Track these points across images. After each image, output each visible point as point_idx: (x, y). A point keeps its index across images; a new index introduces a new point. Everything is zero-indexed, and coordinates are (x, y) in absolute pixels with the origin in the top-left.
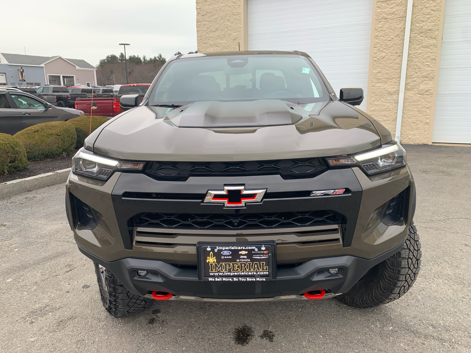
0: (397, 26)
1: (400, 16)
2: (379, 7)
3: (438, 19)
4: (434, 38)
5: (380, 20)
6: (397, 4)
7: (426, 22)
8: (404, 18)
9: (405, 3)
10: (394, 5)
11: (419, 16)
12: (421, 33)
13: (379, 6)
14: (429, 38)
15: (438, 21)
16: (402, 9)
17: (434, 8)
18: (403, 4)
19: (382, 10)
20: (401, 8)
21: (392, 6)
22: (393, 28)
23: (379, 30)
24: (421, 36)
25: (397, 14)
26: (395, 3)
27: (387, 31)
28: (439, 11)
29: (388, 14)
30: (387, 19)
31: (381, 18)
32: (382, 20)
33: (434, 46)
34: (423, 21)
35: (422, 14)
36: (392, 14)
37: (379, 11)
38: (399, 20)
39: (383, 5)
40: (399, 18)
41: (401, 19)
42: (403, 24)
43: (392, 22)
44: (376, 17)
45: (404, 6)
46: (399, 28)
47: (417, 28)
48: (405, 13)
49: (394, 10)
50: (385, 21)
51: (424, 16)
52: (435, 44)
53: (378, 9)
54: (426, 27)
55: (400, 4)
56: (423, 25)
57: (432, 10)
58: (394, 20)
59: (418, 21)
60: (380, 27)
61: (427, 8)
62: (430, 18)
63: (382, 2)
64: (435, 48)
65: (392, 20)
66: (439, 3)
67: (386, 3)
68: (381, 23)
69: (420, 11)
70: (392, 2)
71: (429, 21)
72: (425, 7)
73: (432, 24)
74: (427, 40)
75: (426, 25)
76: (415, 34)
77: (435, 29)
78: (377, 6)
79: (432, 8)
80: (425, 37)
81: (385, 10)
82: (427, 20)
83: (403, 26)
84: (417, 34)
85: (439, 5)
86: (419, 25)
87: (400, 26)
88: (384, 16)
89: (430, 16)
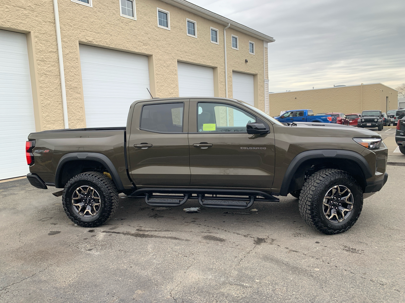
0: (55, 82)
1: (56, 74)
2: (39, 65)
3: (79, 81)
4: (79, 93)
5: (42, 75)
6: (52, 65)
7: (72, 81)
8: (58, 76)
9: (57, 65)
10: (50, 65)
11: (68, 77)
12: (71, 88)
13: (38, 63)
14: (76, 93)
15: (80, 82)
16: (56, 70)
17: (76, 73)
18: (56, 66)
19: (41, 67)
20: (55, 68)
21: (48, 66)
22: (52, 82)
23: (42, 82)
24: (71, 91)
25: (52, 73)
26: (50, 64)
27: (48, 84)
28: (79, 76)
29: (47, 71)
30: (47, 75)
31: (41, 73)
32: (43, 75)
33: (80, 98)
34: (71, 81)
35: (69, 76)
36: (50, 72)
37: (39, 67)
38: (55, 77)
39: (42, 63)
40: (55, 76)
41: (56, 76)
42: (58, 81)
43: (50, 78)
44: (38, 71)
45: (57, 67)
46: (56, 83)
47: (68, 85)
48: (59, 73)
49: (50, 69)
50: (45, 76)
51: (71, 77)
52: (80, 97)
53: (38, 66)
54: (73, 85)
55: (54, 66)
56: (71, 83)
57: (74, 74)
58: (51, 76)
59: (67, 80)
60: (42, 80)
61: (71, 72)
62: (75, 80)
63: (41, 61)
64: (80, 100)
65: (50, 76)
66: (78, 71)
67: (44, 63)
68: (42, 77)
69: (68, 74)
70: (48, 63)
71: (74, 81)
72: (70, 71)
73: (76, 83)
74: (75, 94)
75: (73, 84)
76: (67, 89)
77: (78, 87)
78: (37, 63)
79: (74, 73)
80: (74, 92)
81: (44, 68)
82: (73, 81)
83: (59, 82)
84: (68, 89)
85: (78, 72)
86: (69, 83)
87: (56, 81)
88: (44, 72)
89: (74, 78)
